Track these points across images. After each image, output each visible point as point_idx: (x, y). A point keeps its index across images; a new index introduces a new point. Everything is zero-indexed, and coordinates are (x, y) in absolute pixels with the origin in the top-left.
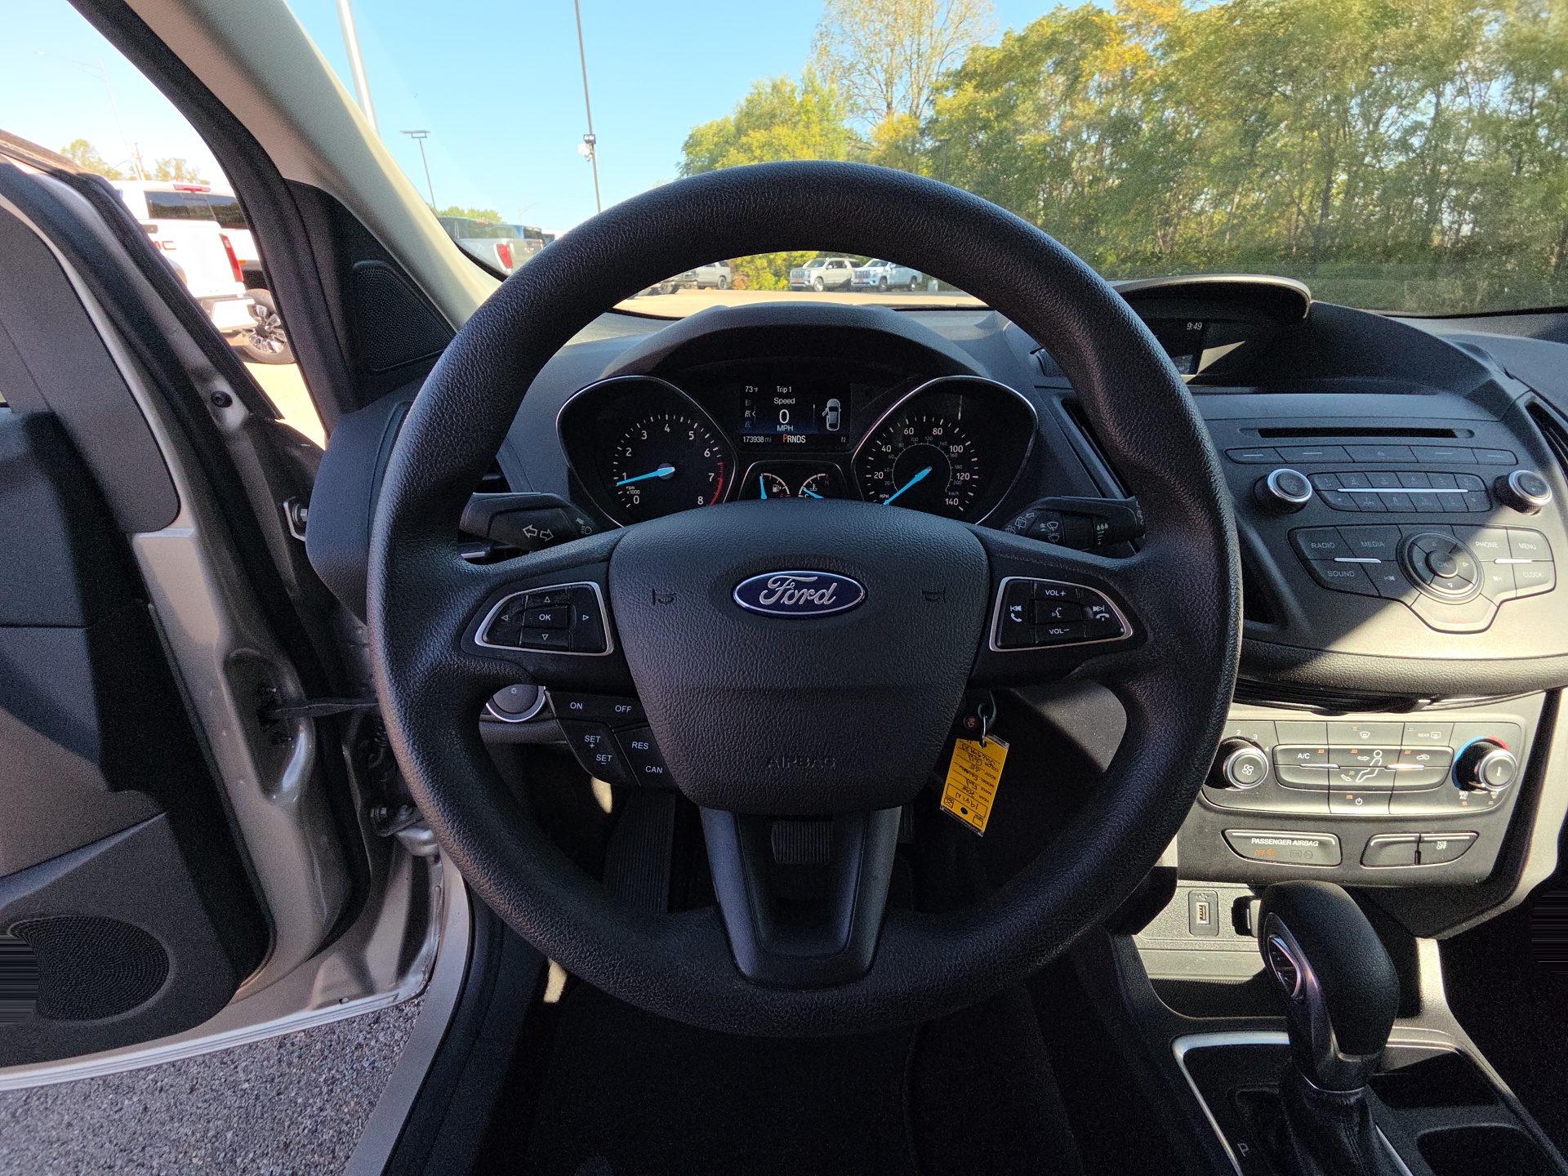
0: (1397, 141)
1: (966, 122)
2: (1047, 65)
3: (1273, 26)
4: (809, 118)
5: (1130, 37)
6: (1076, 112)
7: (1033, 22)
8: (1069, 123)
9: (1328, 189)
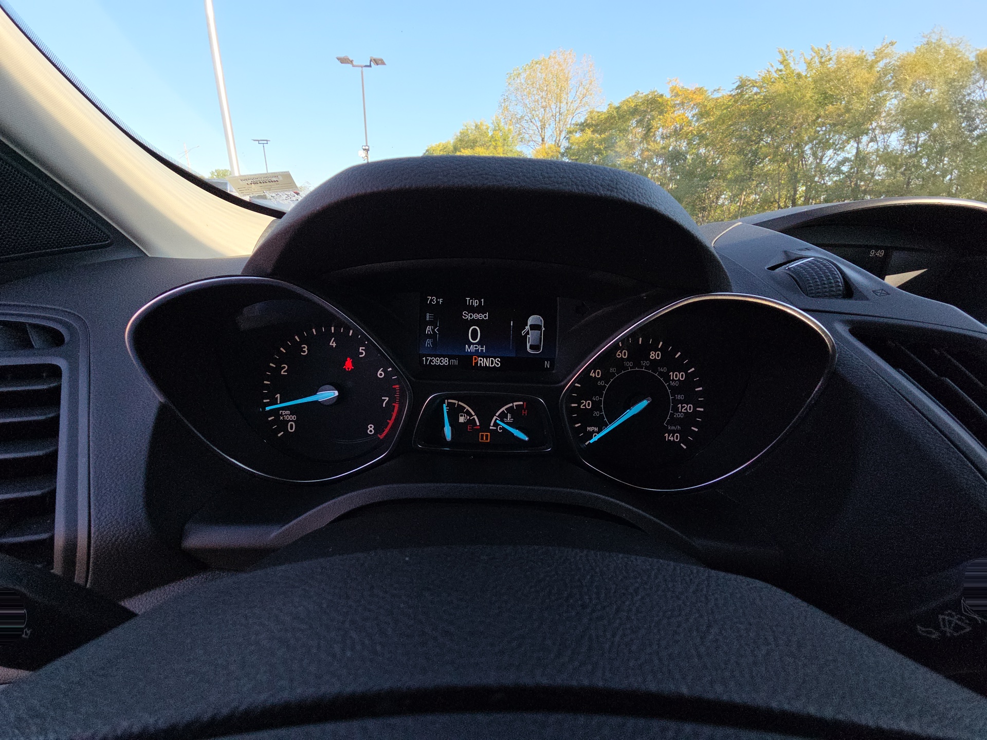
0: (834, 169)
1: (587, 150)
2: (634, 122)
3: (760, 105)
4: (496, 144)
5: (678, 110)
6: (649, 147)
7: (624, 99)
8: (646, 153)
9: (795, 194)
